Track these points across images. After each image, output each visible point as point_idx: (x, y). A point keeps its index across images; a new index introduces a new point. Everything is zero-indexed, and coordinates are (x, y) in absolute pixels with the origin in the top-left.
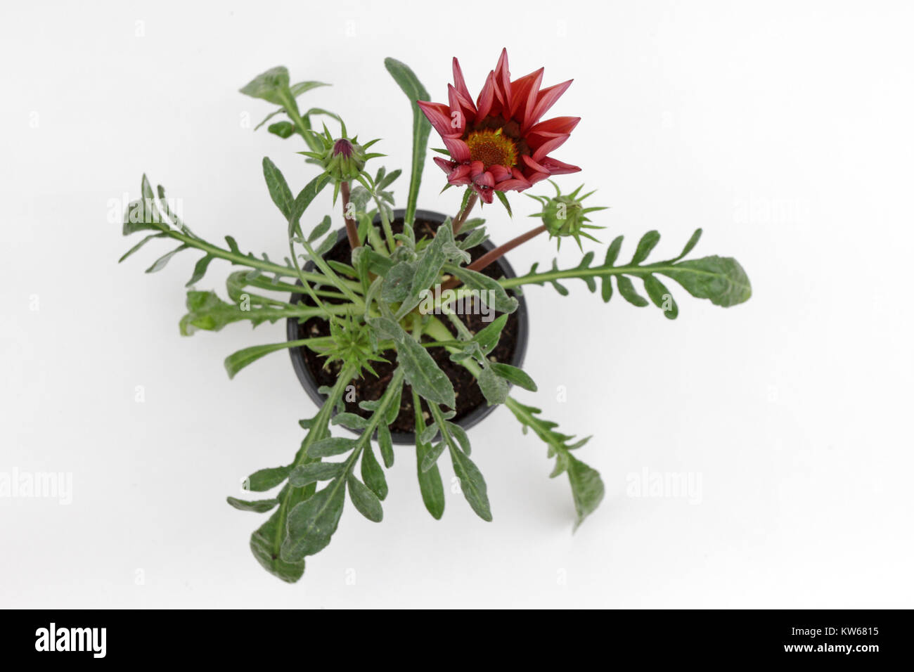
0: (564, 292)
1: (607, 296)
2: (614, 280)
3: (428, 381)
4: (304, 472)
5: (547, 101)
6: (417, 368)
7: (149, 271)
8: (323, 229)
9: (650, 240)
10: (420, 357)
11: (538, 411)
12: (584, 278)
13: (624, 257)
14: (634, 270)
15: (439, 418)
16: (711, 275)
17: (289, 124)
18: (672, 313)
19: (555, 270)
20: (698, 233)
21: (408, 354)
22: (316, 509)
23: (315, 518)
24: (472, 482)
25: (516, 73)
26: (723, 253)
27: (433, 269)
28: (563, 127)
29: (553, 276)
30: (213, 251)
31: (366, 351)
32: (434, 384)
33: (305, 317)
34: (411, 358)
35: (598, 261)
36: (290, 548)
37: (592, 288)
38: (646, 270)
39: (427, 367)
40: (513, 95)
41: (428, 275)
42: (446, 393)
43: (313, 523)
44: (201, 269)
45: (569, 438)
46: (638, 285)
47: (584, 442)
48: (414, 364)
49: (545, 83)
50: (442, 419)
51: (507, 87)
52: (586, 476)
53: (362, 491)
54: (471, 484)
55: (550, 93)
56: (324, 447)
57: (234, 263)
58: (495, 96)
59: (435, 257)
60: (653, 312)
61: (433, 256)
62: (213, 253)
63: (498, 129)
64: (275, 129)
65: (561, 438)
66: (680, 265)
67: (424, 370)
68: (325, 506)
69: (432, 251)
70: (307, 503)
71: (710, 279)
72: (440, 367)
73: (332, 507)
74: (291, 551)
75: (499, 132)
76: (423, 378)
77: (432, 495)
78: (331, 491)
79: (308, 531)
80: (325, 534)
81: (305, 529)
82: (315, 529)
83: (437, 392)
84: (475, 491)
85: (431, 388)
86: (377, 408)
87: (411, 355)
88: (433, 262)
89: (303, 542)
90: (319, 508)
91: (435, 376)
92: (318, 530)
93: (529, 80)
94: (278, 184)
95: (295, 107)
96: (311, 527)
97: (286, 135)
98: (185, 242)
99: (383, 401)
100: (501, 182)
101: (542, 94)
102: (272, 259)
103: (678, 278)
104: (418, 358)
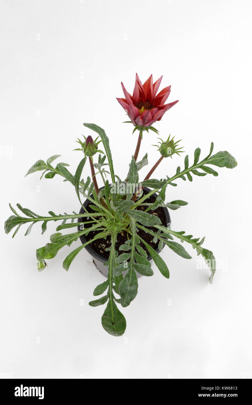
0: (175, 185)
1: (191, 179)
2: (191, 173)
3: (148, 219)
4: (118, 269)
5: (157, 87)
6: (141, 217)
7: (26, 235)
8: (88, 183)
9: (198, 152)
10: (141, 214)
11: (184, 232)
12: (180, 177)
13: (191, 163)
14: (196, 166)
15: (155, 235)
16: (223, 157)
17: (51, 173)
18: (216, 174)
19: (169, 179)
20: (212, 144)
21: (136, 215)
22: (128, 281)
23: (129, 284)
24: (178, 248)
25: (143, 81)
26: (223, 150)
27: (134, 176)
28: (167, 90)
29: (169, 181)
30: (46, 219)
31: (119, 224)
32: (151, 219)
33: (87, 232)
34: (138, 216)
35: (182, 168)
36: (124, 301)
37: (184, 179)
38: (200, 165)
39: (145, 215)
40: (144, 89)
41: (133, 179)
42: (156, 220)
43: (129, 286)
44: (44, 227)
45: (198, 239)
46: (200, 170)
47: (203, 240)
48: (140, 217)
49: (154, 81)
50: (157, 235)
51: (142, 87)
52: (209, 254)
53: (142, 266)
54: (178, 249)
55: (157, 83)
56: (121, 258)
57: (55, 220)
58: (139, 90)
59: (133, 172)
60: (209, 176)
61: (132, 171)
62: (46, 220)
63: (142, 107)
64: (48, 176)
65: (195, 241)
66: (211, 158)
67: (145, 217)
68: (130, 279)
69: (131, 170)
70: (123, 281)
71: (223, 159)
72: (150, 214)
73: (133, 279)
74: (125, 302)
75: (143, 108)
76: (145, 219)
77: (163, 269)
78: (130, 274)
79: (128, 291)
80: (135, 289)
81: (127, 290)
82: (131, 288)
83: (153, 221)
84: (181, 251)
85: (150, 221)
86: (132, 241)
87: (137, 215)
88: (133, 174)
89: (128, 295)
90: (129, 281)
91: (149, 217)
92: (132, 288)
93: (148, 82)
94: (67, 172)
95: (51, 167)
96: (129, 288)
97: (52, 177)
98: (34, 221)
99: (133, 238)
100: (154, 115)
101: (154, 85)
102: (68, 214)
103: (212, 163)
104: (140, 214)
